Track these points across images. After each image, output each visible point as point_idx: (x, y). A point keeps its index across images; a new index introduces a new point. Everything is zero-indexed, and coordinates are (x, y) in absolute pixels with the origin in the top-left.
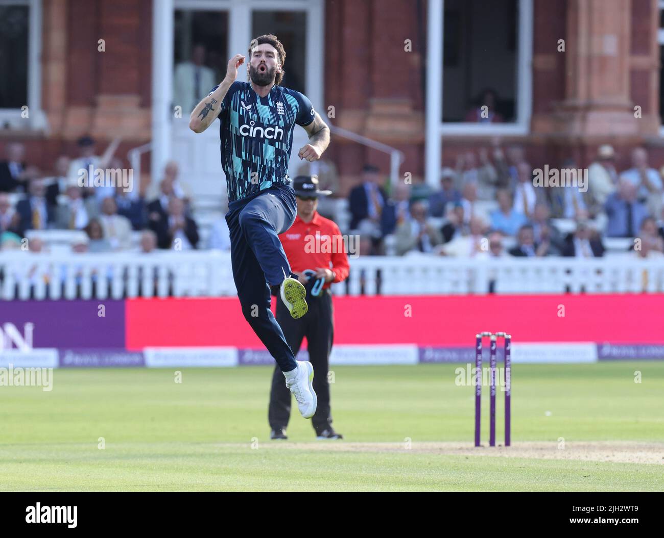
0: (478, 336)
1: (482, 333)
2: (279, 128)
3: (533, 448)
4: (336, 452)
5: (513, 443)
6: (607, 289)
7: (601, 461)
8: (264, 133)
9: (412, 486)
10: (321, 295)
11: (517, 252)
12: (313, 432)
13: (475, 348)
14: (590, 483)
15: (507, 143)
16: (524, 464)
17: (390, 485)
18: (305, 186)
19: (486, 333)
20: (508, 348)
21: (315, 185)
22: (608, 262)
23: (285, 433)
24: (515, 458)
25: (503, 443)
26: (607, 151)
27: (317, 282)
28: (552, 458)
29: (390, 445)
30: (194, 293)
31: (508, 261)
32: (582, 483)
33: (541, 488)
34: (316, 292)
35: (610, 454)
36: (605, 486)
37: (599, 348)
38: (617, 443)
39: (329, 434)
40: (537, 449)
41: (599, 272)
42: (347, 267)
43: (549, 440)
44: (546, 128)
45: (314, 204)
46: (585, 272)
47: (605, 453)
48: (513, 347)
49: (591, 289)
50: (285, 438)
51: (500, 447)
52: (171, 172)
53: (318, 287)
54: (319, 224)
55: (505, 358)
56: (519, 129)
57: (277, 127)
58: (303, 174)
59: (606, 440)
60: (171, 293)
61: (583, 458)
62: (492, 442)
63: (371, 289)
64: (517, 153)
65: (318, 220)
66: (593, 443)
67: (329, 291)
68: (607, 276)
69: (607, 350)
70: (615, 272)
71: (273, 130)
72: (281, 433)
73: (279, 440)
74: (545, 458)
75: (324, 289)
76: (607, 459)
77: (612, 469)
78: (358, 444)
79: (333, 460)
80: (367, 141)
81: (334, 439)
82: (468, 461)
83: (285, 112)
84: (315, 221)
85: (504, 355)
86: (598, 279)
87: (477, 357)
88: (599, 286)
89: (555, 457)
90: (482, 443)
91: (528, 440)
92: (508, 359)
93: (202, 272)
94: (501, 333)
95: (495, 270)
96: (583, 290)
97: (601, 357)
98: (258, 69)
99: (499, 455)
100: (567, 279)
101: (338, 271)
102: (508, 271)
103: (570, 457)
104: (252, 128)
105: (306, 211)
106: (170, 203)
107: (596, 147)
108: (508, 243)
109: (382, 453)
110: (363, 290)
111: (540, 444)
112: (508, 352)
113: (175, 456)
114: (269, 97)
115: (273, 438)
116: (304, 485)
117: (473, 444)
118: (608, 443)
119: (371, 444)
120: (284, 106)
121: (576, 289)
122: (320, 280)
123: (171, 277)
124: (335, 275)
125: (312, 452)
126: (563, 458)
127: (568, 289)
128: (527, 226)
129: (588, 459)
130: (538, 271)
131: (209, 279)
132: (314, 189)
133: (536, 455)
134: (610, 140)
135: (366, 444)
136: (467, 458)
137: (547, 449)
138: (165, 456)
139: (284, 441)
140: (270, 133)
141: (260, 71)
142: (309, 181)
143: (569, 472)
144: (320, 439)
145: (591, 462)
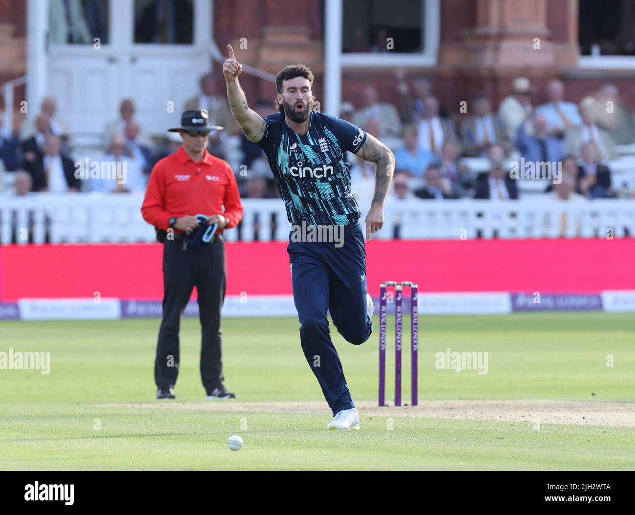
0: (382, 285)
1: (386, 283)
2: (327, 166)
3: (442, 408)
4: (228, 413)
5: (420, 402)
6: (521, 234)
7: (516, 421)
8: (313, 173)
9: (310, 449)
10: (212, 242)
11: (423, 194)
12: (203, 390)
13: (379, 300)
14: (504, 446)
15: (413, 75)
16: (432, 425)
17: (287, 448)
18: (194, 121)
19: (391, 283)
20: (415, 299)
21: (204, 119)
22: (524, 204)
23: (172, 392)
24: (423, 419)
25: (409, 402)
26: (522, 84)
27: (210, 228)
28: (463, 418)
29: (287, 405)
30: (73, 240)
31: (414, 203)
32: (496, 446)
33: (451, 452)
34: (207, 238)
35: (526, 414)
36: (521, 449)
37: (514, 298)
38: (533, 401)
39: (220, 392)
40: (447, 408)
41: (513, 215)
42: (241, 210)
43: (460, 399)
44: (455, 58)
45: (204, 141)
46: (497, 216)
47: (520, 413)
48: (420, 297)
49: (504, 234)
50: (173, 397)
51: (406, 407)
52: (49, 108)
53: (209, 234)
54: (210, 163)
55: (412, 309)
56: (426, 59)
57: (324, 166)
58: (191, 109)
59: (521, 398)
60: (47, 239)
61: (496, 417)
62: (398, 402)
63: (265, 234)
64: (423, 86)
65: (209, 159)
66: (508, 402)
67: (220, 237)
68: (522, 218)
69: (521, 300)
70: (531, 215)
71: (321, 169)
72: (169, 392)
73: (166, 400)
74: (456, 418)
75: (216, 235)
76: (523, 420)
77: (528, 430)
78: (252, 404)
79: (225, 421)
80: (260, 73)
81: (226, 398)
82: (371, 422)
83: (329, 148)
84: (205, 161)
85: (410, 306)
86: (512, 223)
87: (381, 308)
88: (512, 230)
89: (466, 417)
90: (386, 402)
91: (438, 399)
92: (414, 310)
93: (81, 216)
94: (407, 283)
95: (400, 214)
96: (496, 234)
97: (516, 308)
98: (294, 107)
99: (405, 415)
100: (479, 223)
101: (231, 216)
102: (415, 214)
103: (482, 417)
104: (300, 169)
105: (196, 149)
106: (46, 142)
107: (510, 79)
108: (415, 183)
109: (279, 413)
110: (256, 236)
111: (450, 403)
112: (415, 303)
113: (54, 417)
114: (309, 135)
115: (159, 398)
116: (193, 448)
117: (377, 403)
118: (523, 402)
119: (266, 404)
120: (327, 142)
121: (488, 234)
122: (213, 226)
123: (48, 221)
124: (228, 220)
125: (202, 412)
126: (474, 419)
127: (479, 234)
128: (435, 166)
129: (503, 419)
130: (447, 214)
131: (89, 224)
132: (204, 124)
133: (446, 416)
134: (525, 72)
135: (260, 404)
136: (371, 419)
137: (458, 408)
138: (42, 417)
139: (172, 400)
140: (318, 173)
141: (297, 110)
142: (198, 115)
143: (482, 434)
144: (211, 398)
145: (506, 422)
